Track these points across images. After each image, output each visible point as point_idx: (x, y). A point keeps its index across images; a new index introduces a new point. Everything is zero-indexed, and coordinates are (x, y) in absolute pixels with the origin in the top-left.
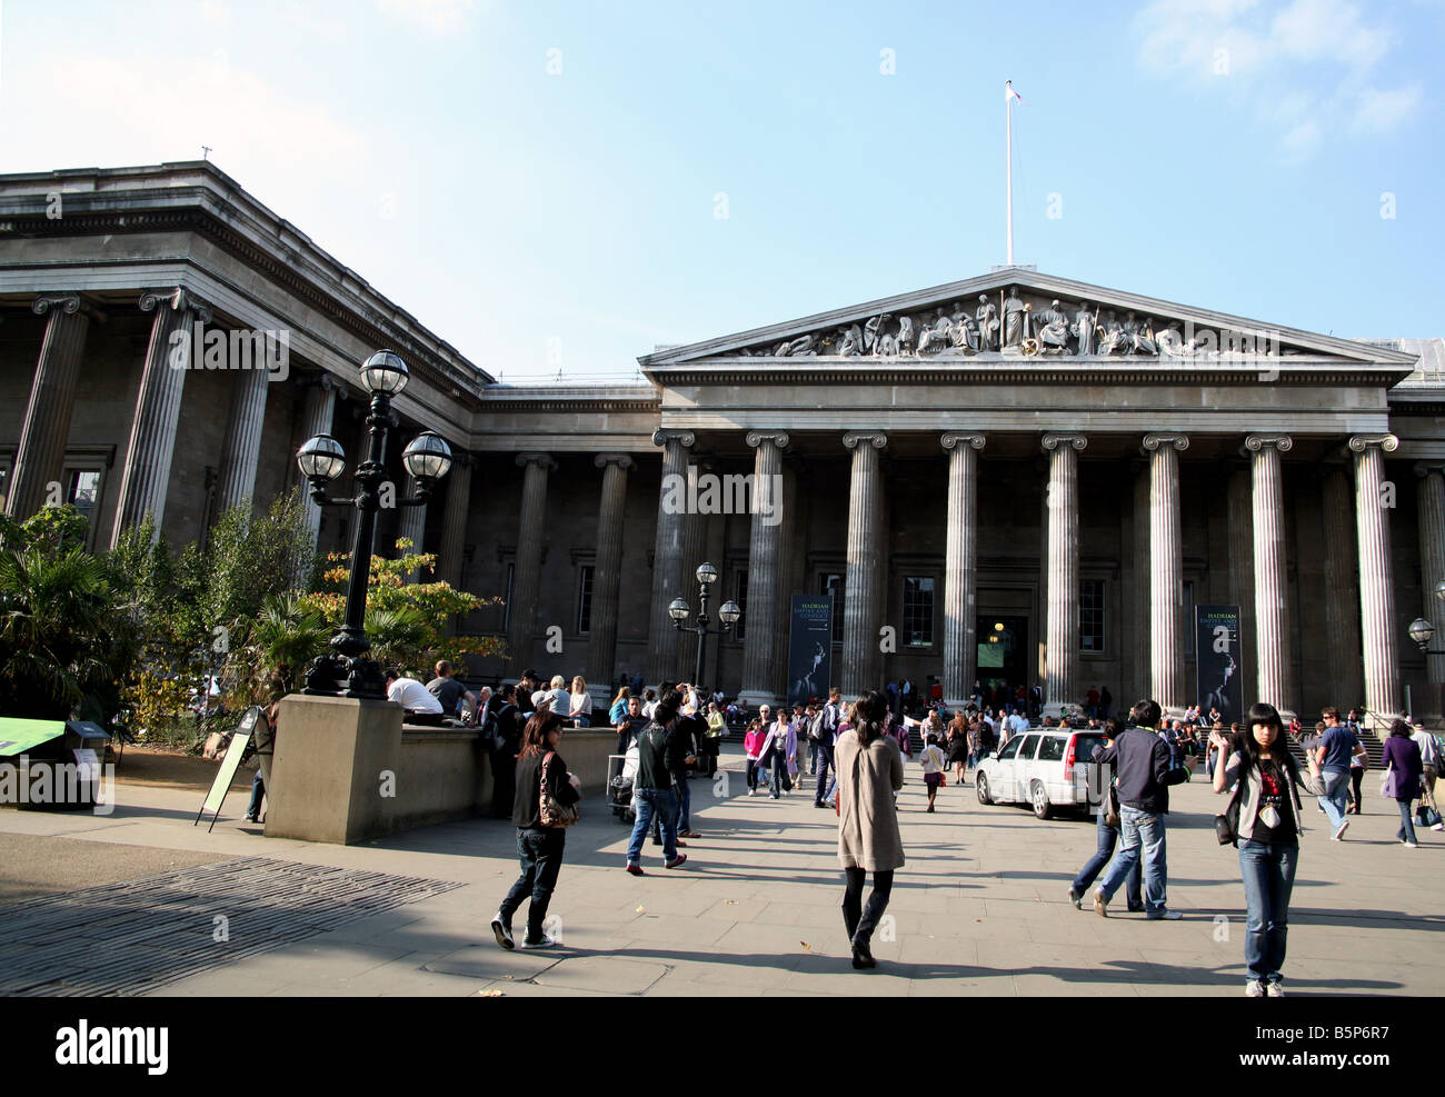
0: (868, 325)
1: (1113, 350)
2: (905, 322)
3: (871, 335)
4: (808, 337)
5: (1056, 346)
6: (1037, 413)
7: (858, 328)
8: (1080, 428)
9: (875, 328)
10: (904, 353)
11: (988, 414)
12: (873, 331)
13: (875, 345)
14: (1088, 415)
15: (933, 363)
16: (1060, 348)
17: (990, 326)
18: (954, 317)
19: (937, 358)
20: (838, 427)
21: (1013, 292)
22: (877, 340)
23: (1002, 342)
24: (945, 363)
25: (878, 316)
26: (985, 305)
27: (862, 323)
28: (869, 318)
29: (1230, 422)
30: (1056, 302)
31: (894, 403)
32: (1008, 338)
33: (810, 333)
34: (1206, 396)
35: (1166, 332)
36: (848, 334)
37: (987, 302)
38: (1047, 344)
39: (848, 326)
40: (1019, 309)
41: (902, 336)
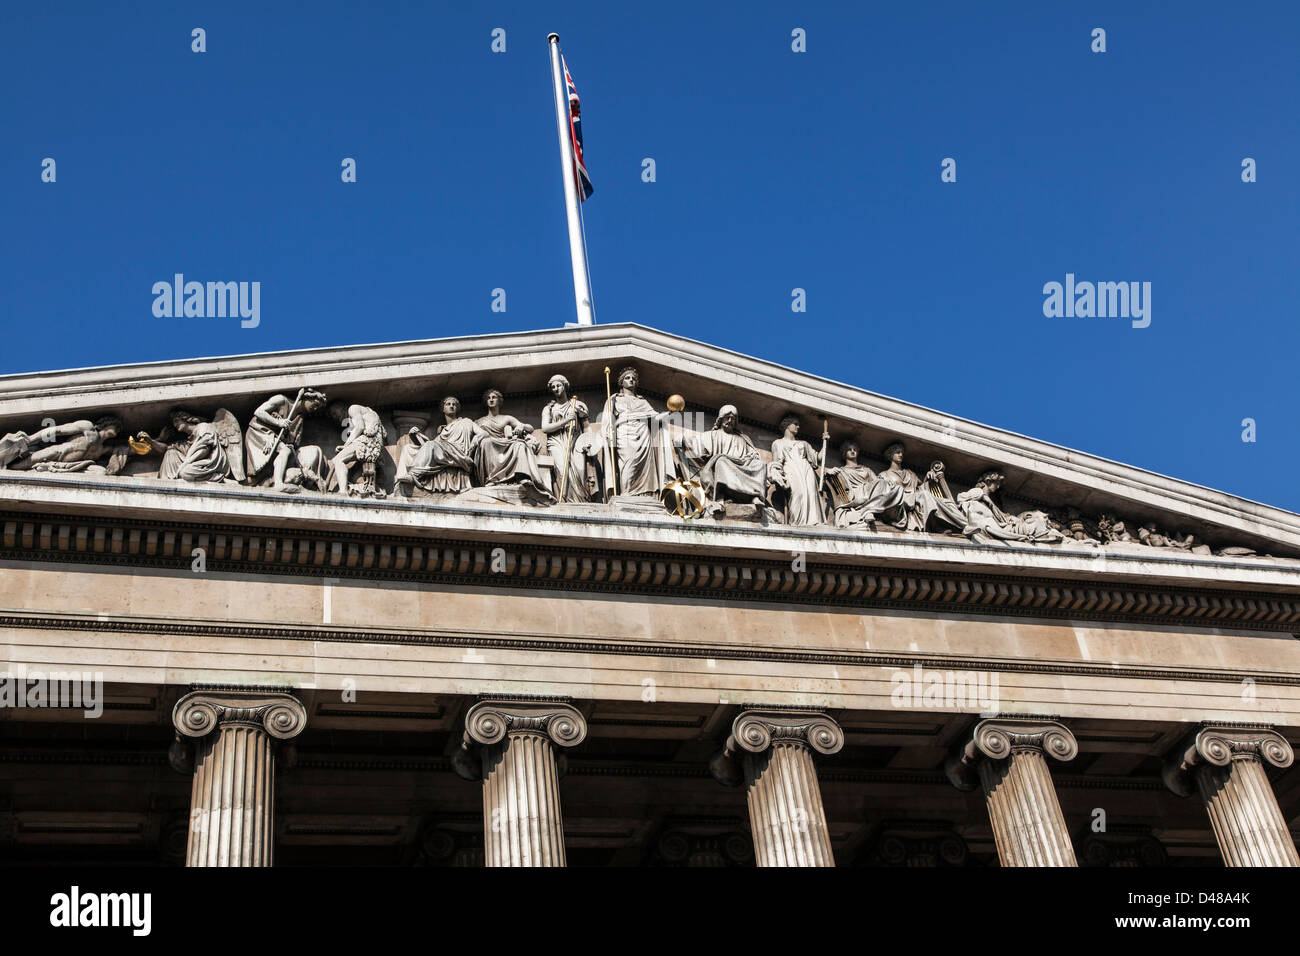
0: (261, 411)
1: (877, 516)
2: (362, 419)
3: (270, 439)
4: (84, 424)
5: (745, 498)
6: (711, 663)
7: (231, 417)
8: (819, 701)
9: (282, 422)
10: (360, 486)
11: (587, 659)
12: (276, 429)
13: (280, 463)
14: (834, 671)
15: (445, 511)
16: (756, 501)
17: (581, 443)
18: (487, 421)
19: (452, 502)
20: (159, 678)
21: (629, 377)
22: (285, 451)
23: (610, 483)
24: (477, 514)
25: (291, 394)
26: (561, 400)
27: (243, 408)
28: (266, 396)
29: (1151, 700)
30: (728, 409)
31: (327, 620)
32: (626, 476)
33: (97, 416)
34: (1087, 642)
35: (977, 492)
36: (202, 429)
37: (569, 392)
38: (724, 492)
39: (207, 410)
40: (643, 415)
41: (354, 444)
